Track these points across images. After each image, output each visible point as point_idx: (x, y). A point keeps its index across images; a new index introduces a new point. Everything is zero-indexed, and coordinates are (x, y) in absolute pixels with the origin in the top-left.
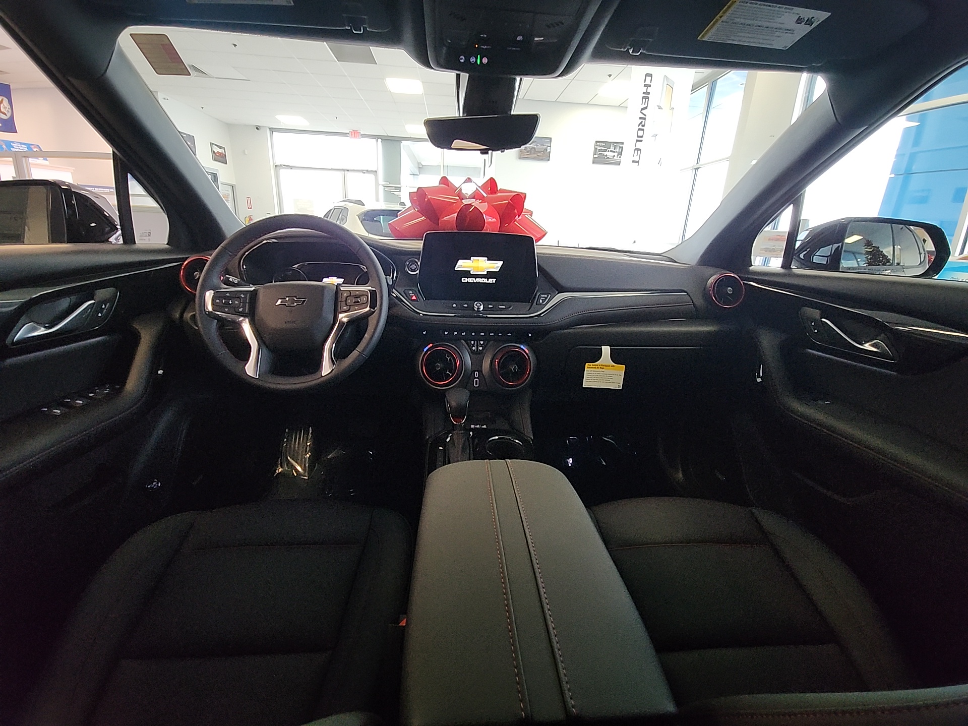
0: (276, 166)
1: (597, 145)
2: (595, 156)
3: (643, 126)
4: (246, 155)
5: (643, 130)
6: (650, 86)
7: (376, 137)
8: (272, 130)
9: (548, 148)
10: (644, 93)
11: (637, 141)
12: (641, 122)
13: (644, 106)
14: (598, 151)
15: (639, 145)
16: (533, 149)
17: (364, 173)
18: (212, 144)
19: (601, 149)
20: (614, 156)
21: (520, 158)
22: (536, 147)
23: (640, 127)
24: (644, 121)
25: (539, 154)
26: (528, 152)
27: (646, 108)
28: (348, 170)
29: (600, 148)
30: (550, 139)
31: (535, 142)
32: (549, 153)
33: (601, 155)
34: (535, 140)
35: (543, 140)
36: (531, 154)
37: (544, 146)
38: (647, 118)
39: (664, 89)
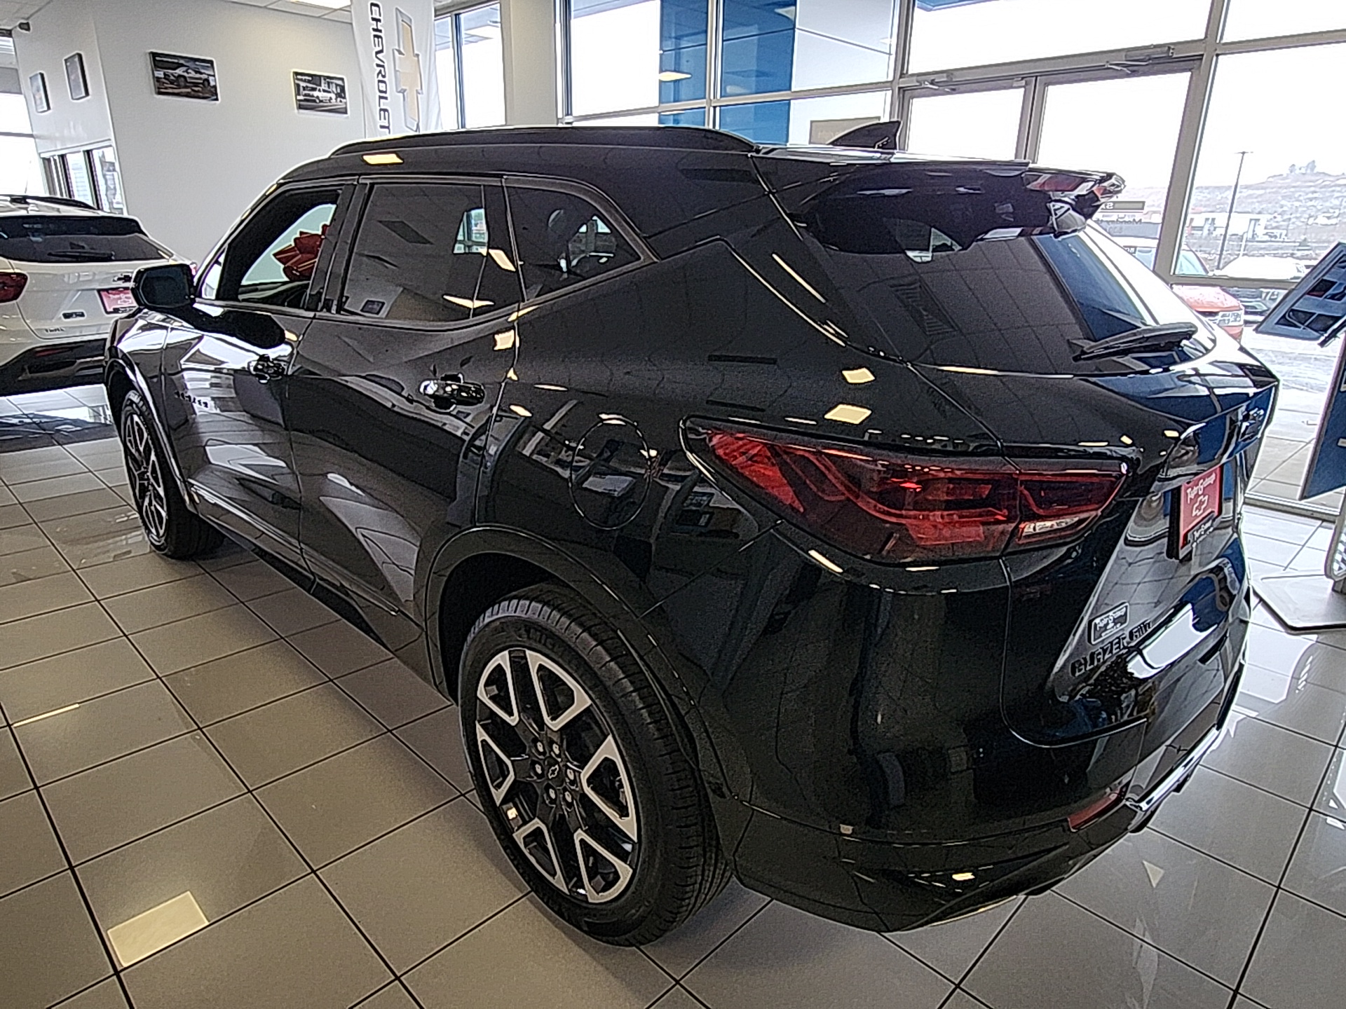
1: (298, 79)
2: (300, 101)
9: (211, 78)
14: (301, 88)
16: (182, 79)
19: (307, 87)
20: (331, 98)
21: (159, 93)
22: (185, 74)
25: (196, 89)
26: (171, 83)
29: (303, 84)
30: (211, 62)
31: (182, 65)
32: (215, 87)
33: (309, 95)
34: (182, 61)
35: (197, 63)
36: (179, 87)
37: (201, 73)
38: (386, 65)
39: (401, 27)
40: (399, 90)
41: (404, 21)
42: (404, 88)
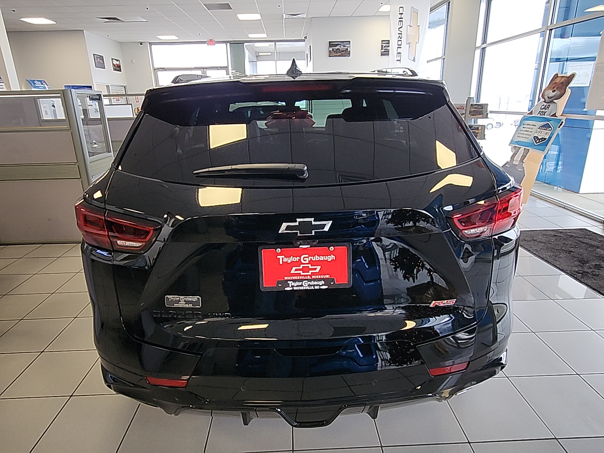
0: (155, 69)
1: (383, 43)
2: (382, 51)
3: (401, 38)
4: (133, 63)
5: (401, 41)
6: (402, 14)
7: (226, 42)
8: (151, 44)
9: (349, 48)
10: (399, 18)
11: (398, 48)
12: (400, 36)
13: (400, 26)
14: (384, 47)
15: (399, 50)
16: (338, 50)
17: (219, 69)
18: (112, 59)
19: (386, 46)
21: (330, 56)
22: (340, 48)
23: (399, 39)
24: (401, 35)
25: (342, 53)
26: (334, 52)
27: (402, 27)
28: (206, 68)
29: (384, 45)
30: (350, 42)
31: (339, 44)
32: (350, 51)
33: (386, 49)
34: (339, 43)
35: (345, 43)
36: (337, 53)
37: (345, 47)
38: (403, 33)
39: (412, 15)
40: (407, 43)
41: (415, 12)
42: (410, 42)
